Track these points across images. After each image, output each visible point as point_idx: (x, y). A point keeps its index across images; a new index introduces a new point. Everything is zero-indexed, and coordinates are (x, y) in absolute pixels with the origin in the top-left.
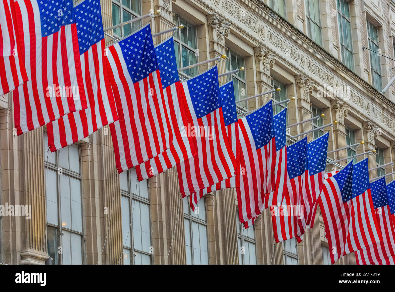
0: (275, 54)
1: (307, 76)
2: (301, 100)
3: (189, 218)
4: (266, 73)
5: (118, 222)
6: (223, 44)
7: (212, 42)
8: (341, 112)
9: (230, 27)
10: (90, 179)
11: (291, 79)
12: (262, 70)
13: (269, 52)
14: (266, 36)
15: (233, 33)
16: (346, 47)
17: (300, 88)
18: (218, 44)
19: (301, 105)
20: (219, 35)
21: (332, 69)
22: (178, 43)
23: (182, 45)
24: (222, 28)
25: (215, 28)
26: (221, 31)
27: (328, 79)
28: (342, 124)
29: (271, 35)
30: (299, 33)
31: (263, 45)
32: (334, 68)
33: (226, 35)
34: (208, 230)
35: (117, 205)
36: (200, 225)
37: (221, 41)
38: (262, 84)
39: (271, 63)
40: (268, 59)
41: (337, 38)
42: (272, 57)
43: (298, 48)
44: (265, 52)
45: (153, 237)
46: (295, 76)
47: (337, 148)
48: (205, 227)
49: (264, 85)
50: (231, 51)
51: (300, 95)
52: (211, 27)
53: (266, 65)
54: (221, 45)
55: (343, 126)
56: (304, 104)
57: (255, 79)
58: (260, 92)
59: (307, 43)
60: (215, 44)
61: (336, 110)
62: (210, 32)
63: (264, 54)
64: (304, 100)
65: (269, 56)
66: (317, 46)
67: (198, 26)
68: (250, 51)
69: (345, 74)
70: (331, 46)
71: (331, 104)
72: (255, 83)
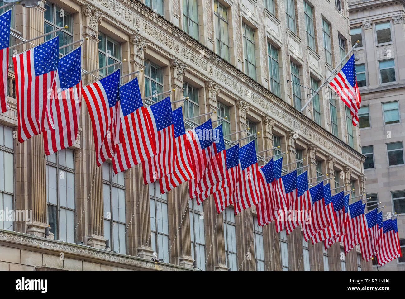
0: (220, 85)
1: (244, 101)
2: (239, 117)
3: (154, 199)
4: (213, 99)
5: (100, 202)
6: (182, 80)
7: (173, 78)
8: (269, 125)
9: (187, 67)
10: (81, 173)
11: (233, 103)
12: (210, 97)
13: (215, 85)
14: (214, 73)
15: (188, 71)
16: (275, 80)
17: (239, 109)
18: (177, 79)
19: (239, 120)
20: (179, 74)
21: (263, 95)
22: (149, 79)
23: (152, 80)
24: (181, 69)
25: (175, 69)
26: (180, 71)
27: (260, 102)
28: (270, 133)
29: (218, 73)
30: (238, 71)
31: (211, 80)
32: (265, 95)
33: (184, 73)
34: (168, 207)
35: (99, 190)
36: (163, 204)
37: (180, 78)
38: (210, 107)
39: (217, 92)
40: (215, 89)
41: (268, 74)
42: (218, 88)
43: (238, 82)
44: (213, 85)
45: (127, 212)
46: (235, 101)
47: (266, 149)
48: (166, 205)
49: (211, 107)
50: (189, 84)
51: (239, 113)
52: (173, 68)
53: (213, 94)
54: (179, 81)
55: (271, 134)
56: (241, 120)
57: (205, 103)
58: (209, 111)
59: (244, 78)
60: (175, 80)
61: (266, 123)
62: (172, 71)
63: (212, 86)
64: (242, 117)
65: (216, 87)
66: (252, 79)
67: (163, 67)
68: (202, 84)
69: (273, 99)
70: (263, 79)
71: (262, 119)
72: (205, 106)
